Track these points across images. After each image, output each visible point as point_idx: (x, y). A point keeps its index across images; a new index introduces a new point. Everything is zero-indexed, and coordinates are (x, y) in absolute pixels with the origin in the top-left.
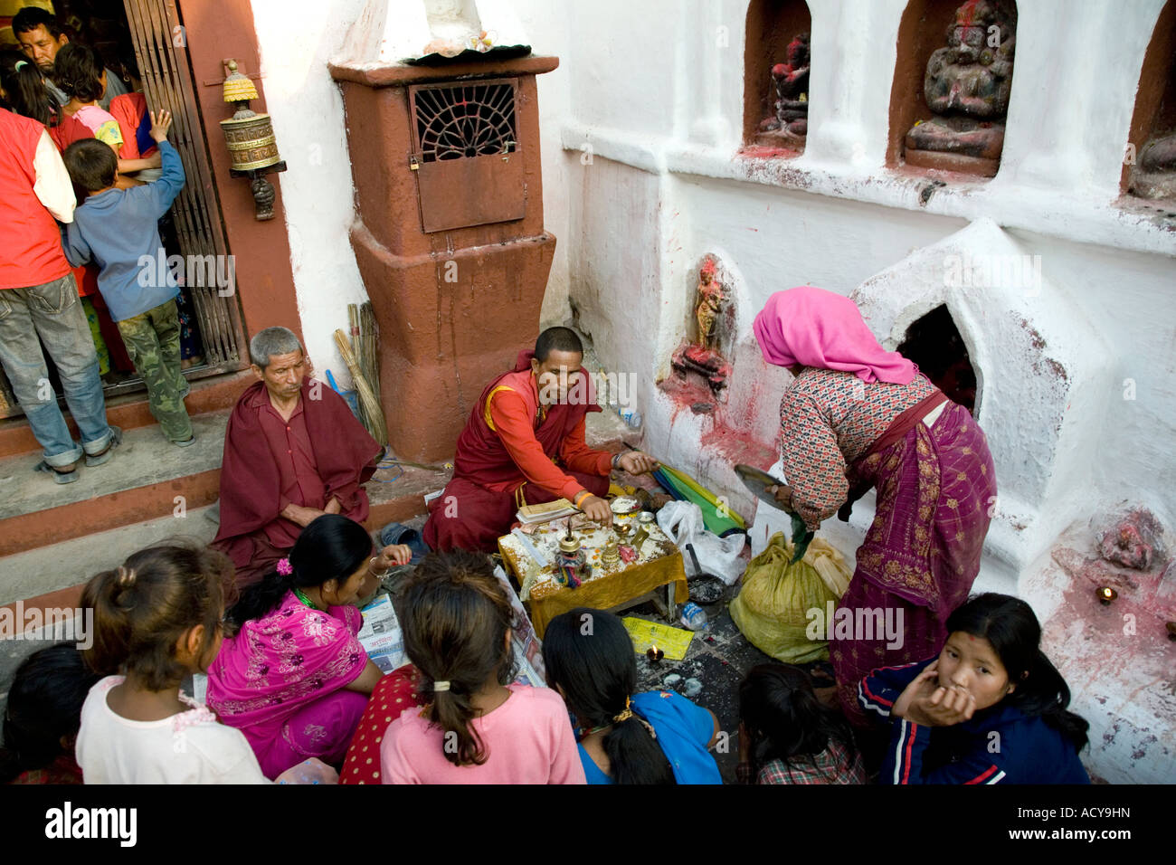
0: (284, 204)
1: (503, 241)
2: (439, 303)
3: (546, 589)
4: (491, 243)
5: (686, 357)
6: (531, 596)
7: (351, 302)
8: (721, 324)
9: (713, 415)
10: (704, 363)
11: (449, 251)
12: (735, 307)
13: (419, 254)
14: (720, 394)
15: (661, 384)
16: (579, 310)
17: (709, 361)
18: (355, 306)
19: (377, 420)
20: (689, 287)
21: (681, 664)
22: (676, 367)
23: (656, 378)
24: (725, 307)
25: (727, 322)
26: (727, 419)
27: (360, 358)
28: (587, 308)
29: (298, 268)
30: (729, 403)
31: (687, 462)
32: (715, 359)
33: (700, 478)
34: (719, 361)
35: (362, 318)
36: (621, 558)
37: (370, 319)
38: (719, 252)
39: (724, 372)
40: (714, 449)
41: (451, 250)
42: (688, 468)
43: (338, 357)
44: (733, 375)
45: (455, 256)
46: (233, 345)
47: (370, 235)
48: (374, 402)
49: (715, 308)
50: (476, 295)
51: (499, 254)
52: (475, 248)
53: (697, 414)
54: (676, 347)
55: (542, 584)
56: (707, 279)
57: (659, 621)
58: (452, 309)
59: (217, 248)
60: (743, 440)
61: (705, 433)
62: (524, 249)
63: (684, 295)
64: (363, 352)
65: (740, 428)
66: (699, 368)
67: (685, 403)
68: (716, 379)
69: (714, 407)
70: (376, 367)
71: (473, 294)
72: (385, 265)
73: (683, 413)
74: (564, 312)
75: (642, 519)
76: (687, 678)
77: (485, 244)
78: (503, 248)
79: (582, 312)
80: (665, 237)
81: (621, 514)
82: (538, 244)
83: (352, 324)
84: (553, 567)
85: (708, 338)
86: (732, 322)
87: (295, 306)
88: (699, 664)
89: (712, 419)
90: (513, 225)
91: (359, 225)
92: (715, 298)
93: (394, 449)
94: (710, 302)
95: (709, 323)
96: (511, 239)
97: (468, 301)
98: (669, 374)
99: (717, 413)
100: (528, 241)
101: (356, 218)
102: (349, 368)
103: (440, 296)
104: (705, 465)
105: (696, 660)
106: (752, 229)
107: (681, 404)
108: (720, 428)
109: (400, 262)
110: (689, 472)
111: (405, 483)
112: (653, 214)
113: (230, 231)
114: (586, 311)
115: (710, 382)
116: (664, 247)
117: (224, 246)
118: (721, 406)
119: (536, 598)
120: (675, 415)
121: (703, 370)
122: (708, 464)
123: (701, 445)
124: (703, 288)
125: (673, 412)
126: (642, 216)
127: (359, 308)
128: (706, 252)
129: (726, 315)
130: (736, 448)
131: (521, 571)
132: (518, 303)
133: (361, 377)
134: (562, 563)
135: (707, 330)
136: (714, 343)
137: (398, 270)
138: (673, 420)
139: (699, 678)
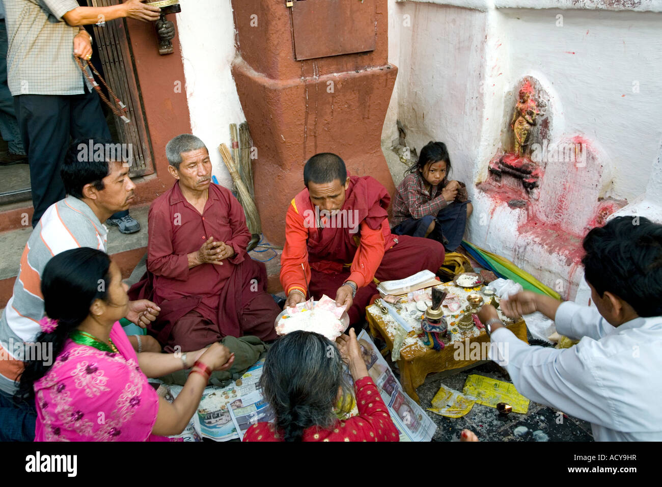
0: (181, 42)
1: (357, 69)
2: (306, 118)
3: (414, 351)
4: (347, 71)
5: (503, 164)
6: (401, 356)
7: (232, 122)
8: (535, 135)
9: (527, 210)
10: (519, 167)
11: (314, 76)
12: (549, 120)
13: (291, 78)
14: (532, 193)
15: (480, 186)
16: (406, 131)
17: (524, 165)
18: (235, 125)
19: (253, 214)
20: (506, 106)
21: (526, 417)
22: (492, 172)
23: (476, 180)
24: (539, 120)
25: (541, 133)
26: (538, 212)
27: (239, 166)
28: (412, 129)
29: (191, 94)
30: (540, 200)
31: (505, 248)
32: (528, 164)
33: (516, 260)
34: (532, 166)
35: (240, 134)
36: (475, 325)
37: (247, 135)
38: (537, 75)
39: (537, 174)
40: (530, 237)
41: (316, 75)
42: (505, 252)
43: (222, 165)
44: (545, 176)
45: (320, 80)
46: (141, 155)
47: (248, 66)
48: (250, 200)
49: (531, 121)
50: (335, 114)
51: (354, 79)
52: (335, 74)
53: (514, 209)
54: (493, 156)
55: (410, 346)
56: (525, 98)
57: (499, 378)
58: (316, 124)
59: (128, 76)
60: (554, 229)
61: (521, 223)
62: (374, 75)
63: (502, 113)
64: (241, 161)
65: (552, 220)
66: (514, 172)
67: (502, 200)
68: (529, 180)
69: (527, 203)
70: (251, 173)
71: (332, 112)
72: (264, 87)
73: (501, 208)
74: (392, 133)
75: (486, 292)
76: (535, 430)
77: (342, 72)
78: (357, 75)
79: (407, 132)
80: (490, 63)
81: (467, 288)
82: (384, 71)
83: (232, 140)
84: (419, 332)
85: (522, 147)
86: (546, 133)
87: (189, 125)
88: (542, 418)
89: (526, 212)
90: (365, 56)
91: (239, 60)
92: (531, 114)
93: (267, 237)
94: (527, 116)
95: (524, 134)
96: (363, 67)
97: (328, 118)
98: (486, 177)
99: (530, 207)
100: (376, 69)
101: (237, 55)
102: (231, 174)
103: (307, 113)
104: (521, 250)
105: (539, 414)
106: (569, 53)
107: (499, 201)
108: (532, 220)
109: (277, 84)
110: (507, 256)
111: (278, 263)
112: (479, 46)
113: (138, 62)
114: (412, 131)
115: (524, 183)
116: (488, 71)
117: (133, 75)
118: (533, 202)
119: (406, 359)
120: (494, 210)
121: (518, 173)
122: (525, 249)
123: (517, 233)
124: (521, 106)
125: (492, 208)
126: (469, 48)
127: (238, 127)
128: (524, 75)
129: (540, 127)
130: (549, 236)
131: (390, 335)
132: (367, 121)
133: (240, 180)
134: (428, 329)
135: (523, 140)
136: (527, 151)
137: (275, 90)
138: (492, 213)
139: (545, 430)
